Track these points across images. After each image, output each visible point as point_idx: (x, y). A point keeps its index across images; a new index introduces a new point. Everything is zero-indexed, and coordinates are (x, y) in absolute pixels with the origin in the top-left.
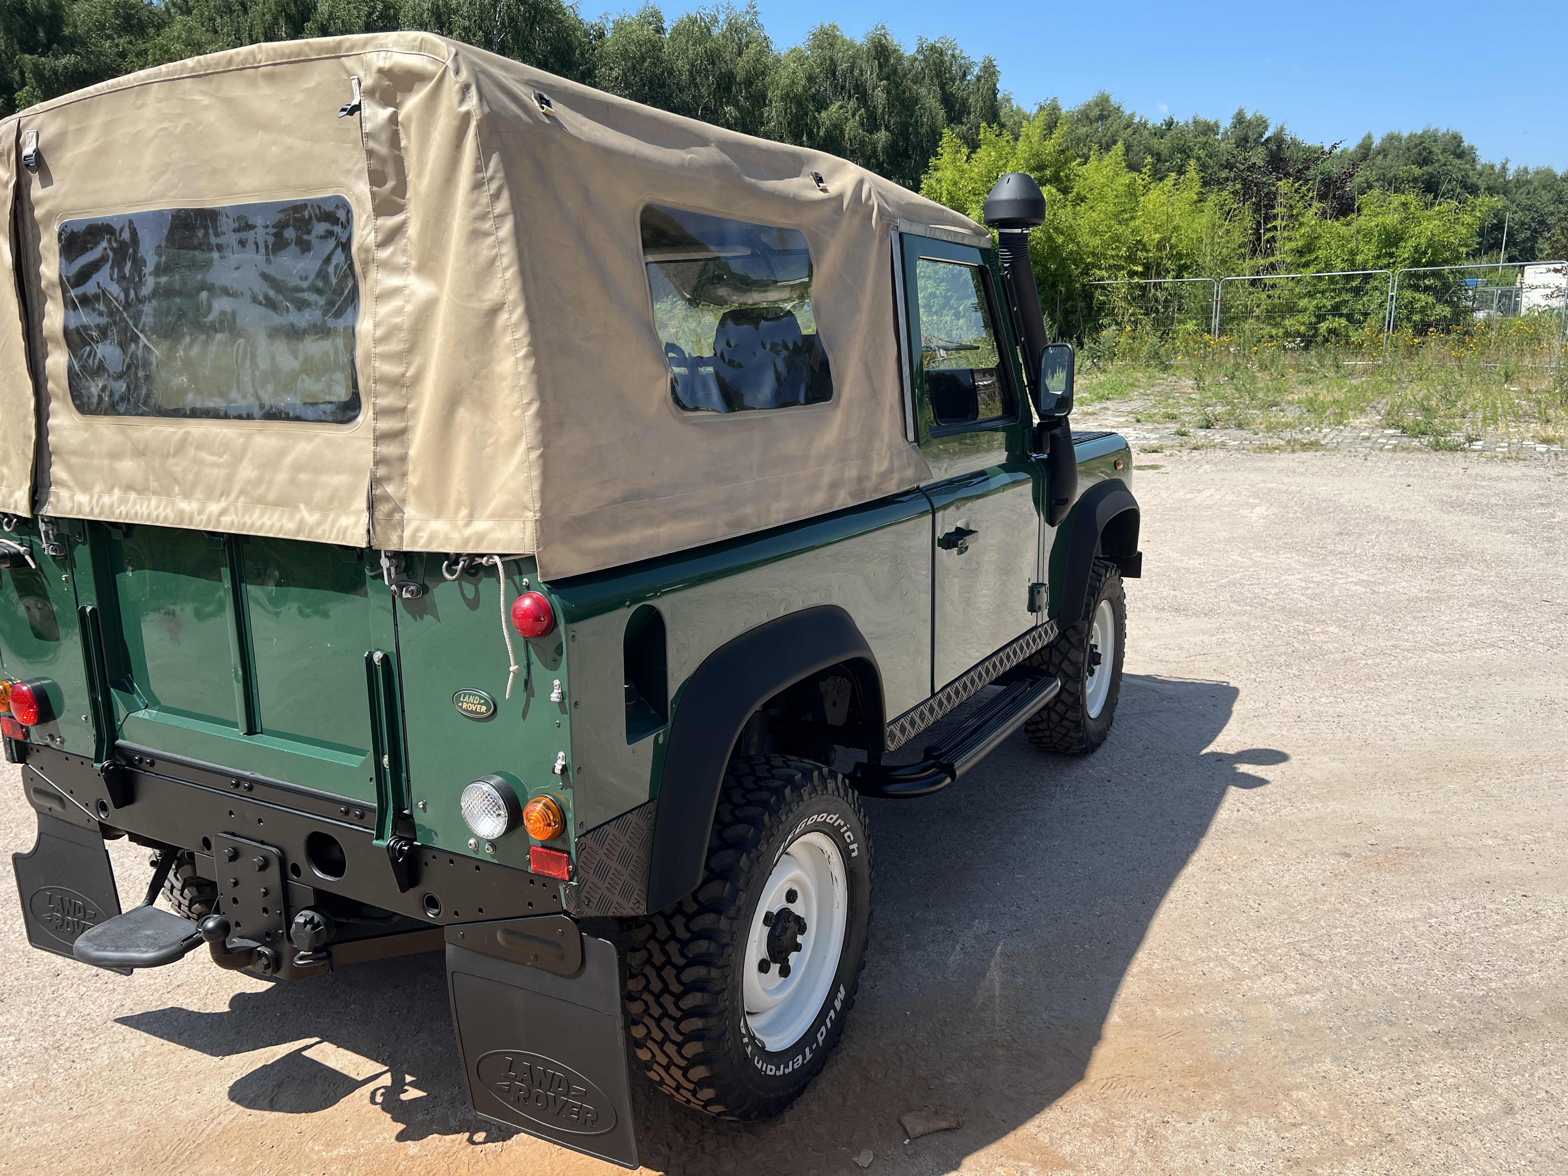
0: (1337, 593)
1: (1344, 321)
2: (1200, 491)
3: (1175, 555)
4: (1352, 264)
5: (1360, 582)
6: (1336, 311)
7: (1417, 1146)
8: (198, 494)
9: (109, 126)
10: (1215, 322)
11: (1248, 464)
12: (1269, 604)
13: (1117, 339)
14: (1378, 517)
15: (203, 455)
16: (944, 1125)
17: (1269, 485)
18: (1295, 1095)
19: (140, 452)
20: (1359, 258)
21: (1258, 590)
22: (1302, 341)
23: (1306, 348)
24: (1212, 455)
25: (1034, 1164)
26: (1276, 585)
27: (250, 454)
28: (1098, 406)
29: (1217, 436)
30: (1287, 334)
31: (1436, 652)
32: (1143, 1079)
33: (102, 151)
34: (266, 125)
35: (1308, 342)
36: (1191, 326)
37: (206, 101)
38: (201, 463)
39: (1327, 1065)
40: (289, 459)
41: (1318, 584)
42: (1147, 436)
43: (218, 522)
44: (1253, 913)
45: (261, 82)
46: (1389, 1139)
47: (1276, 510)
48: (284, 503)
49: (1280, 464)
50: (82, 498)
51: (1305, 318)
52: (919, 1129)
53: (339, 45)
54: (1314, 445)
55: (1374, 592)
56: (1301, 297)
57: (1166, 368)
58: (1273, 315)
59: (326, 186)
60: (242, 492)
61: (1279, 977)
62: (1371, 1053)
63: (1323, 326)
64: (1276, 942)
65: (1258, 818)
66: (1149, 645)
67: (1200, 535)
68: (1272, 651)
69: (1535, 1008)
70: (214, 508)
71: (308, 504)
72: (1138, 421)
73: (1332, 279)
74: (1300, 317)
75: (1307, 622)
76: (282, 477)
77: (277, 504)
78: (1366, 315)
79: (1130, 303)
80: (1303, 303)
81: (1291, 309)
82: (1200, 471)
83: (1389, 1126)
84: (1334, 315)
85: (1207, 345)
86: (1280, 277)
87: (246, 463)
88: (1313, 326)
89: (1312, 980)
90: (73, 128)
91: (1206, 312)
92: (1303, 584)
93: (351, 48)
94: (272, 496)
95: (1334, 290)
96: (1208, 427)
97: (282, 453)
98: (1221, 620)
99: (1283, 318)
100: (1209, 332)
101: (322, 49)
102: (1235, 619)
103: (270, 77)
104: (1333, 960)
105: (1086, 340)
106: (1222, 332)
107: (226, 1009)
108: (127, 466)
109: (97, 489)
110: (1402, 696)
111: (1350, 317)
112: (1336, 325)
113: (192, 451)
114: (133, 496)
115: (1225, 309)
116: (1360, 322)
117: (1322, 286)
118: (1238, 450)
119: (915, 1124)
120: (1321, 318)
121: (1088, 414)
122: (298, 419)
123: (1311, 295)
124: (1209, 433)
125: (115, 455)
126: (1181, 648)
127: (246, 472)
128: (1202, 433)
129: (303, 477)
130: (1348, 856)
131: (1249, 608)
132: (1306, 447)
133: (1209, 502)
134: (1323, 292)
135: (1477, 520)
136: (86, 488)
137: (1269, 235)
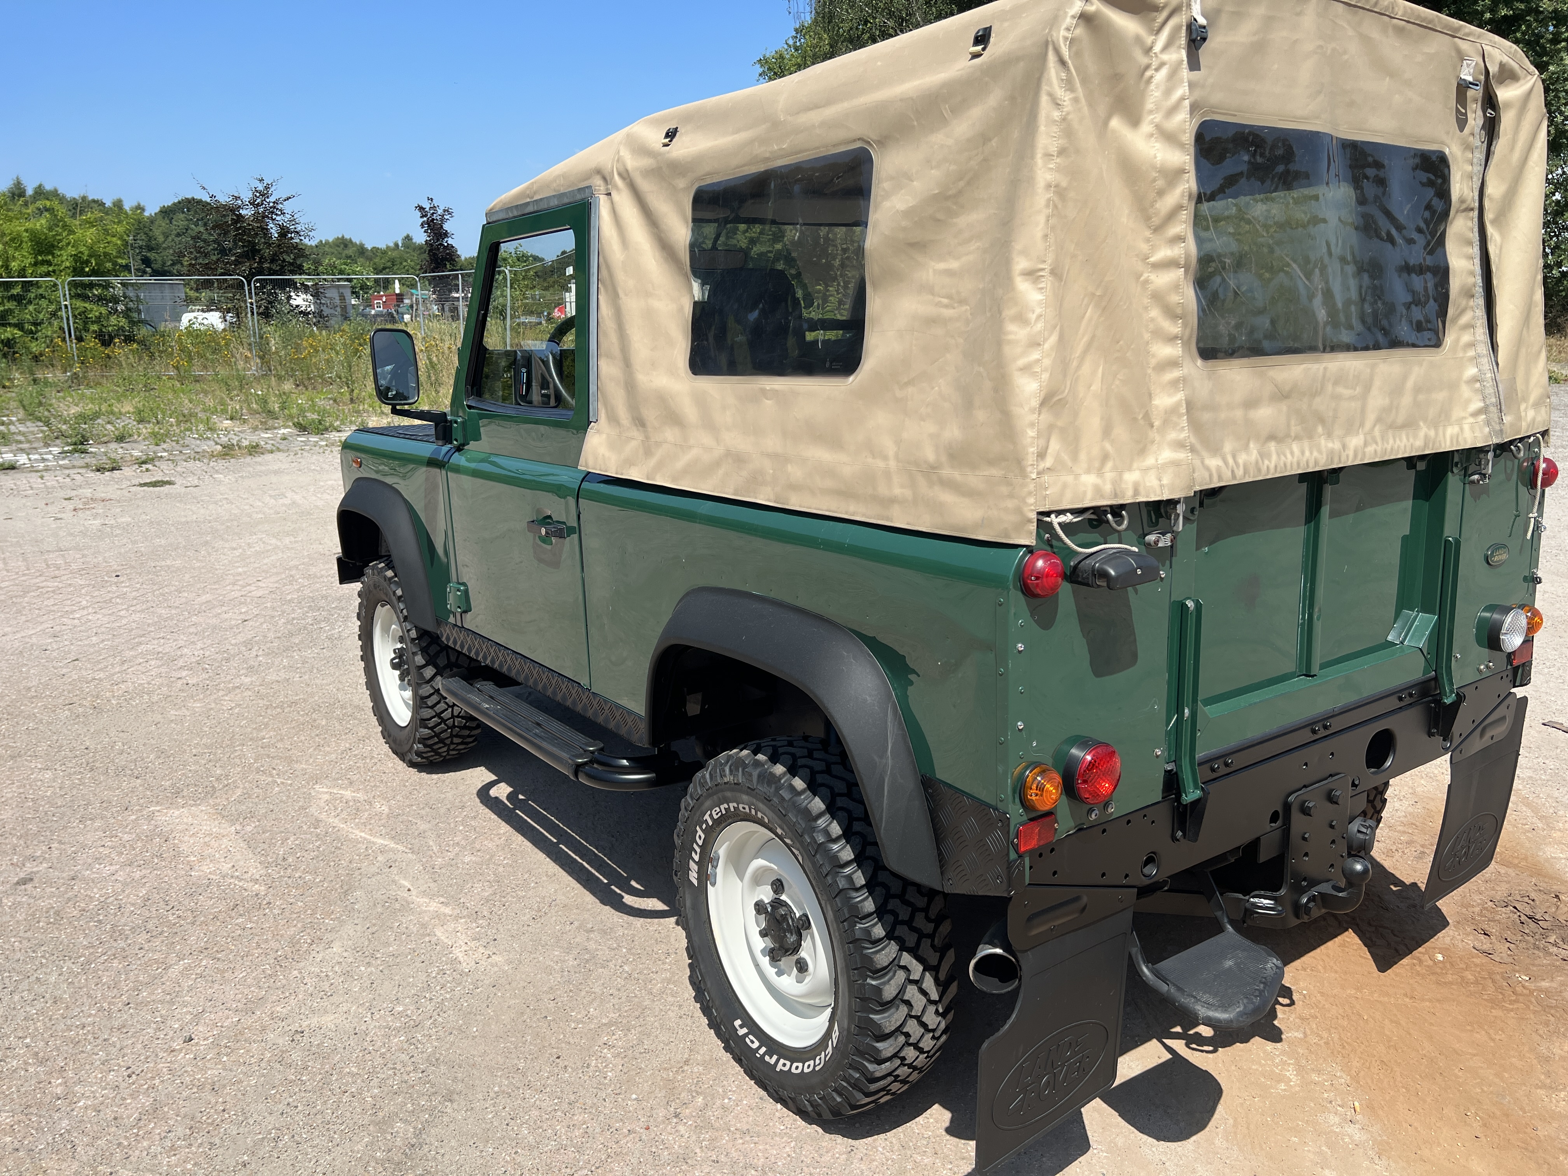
4: (7, 270)
8: (1338, 432)
9: (1269, 21)
15: (1340, 390)
19: (1282, 395)
20: (14, 265)
27: (1377, 383)
33: (1259, 48)
34: (1392, 73)
37: (1351, 32)
38: (1337, 397)
40: (1410, 384)
43: (1364, 453)
45: (1390, 31)
48: (1409, 425)
50: (1214, 463)
53: (1458, 27)
59: (1433, 142)
60: (1379, 420)
70: (1355, 441)
71: (1425, 420)
76: (1406, 400)
77: (1403, 426)
87: (1375, 391)
90: (1229, 8)
93: (1468, 34)
94: (1400, 420)
97: (1405, 378)
101: (1447, 26)
103: (1399, 31)
108: (1265, 414)
109: (1228, 447)
111: (20, 327)
113: (1329, 387)
114: (1272, 446)
116: (33, 332)
122: (1414, 346)
125: (1250, 404)
127: (1377, 401)
129: (1421, 397)
136: (1215, 450)
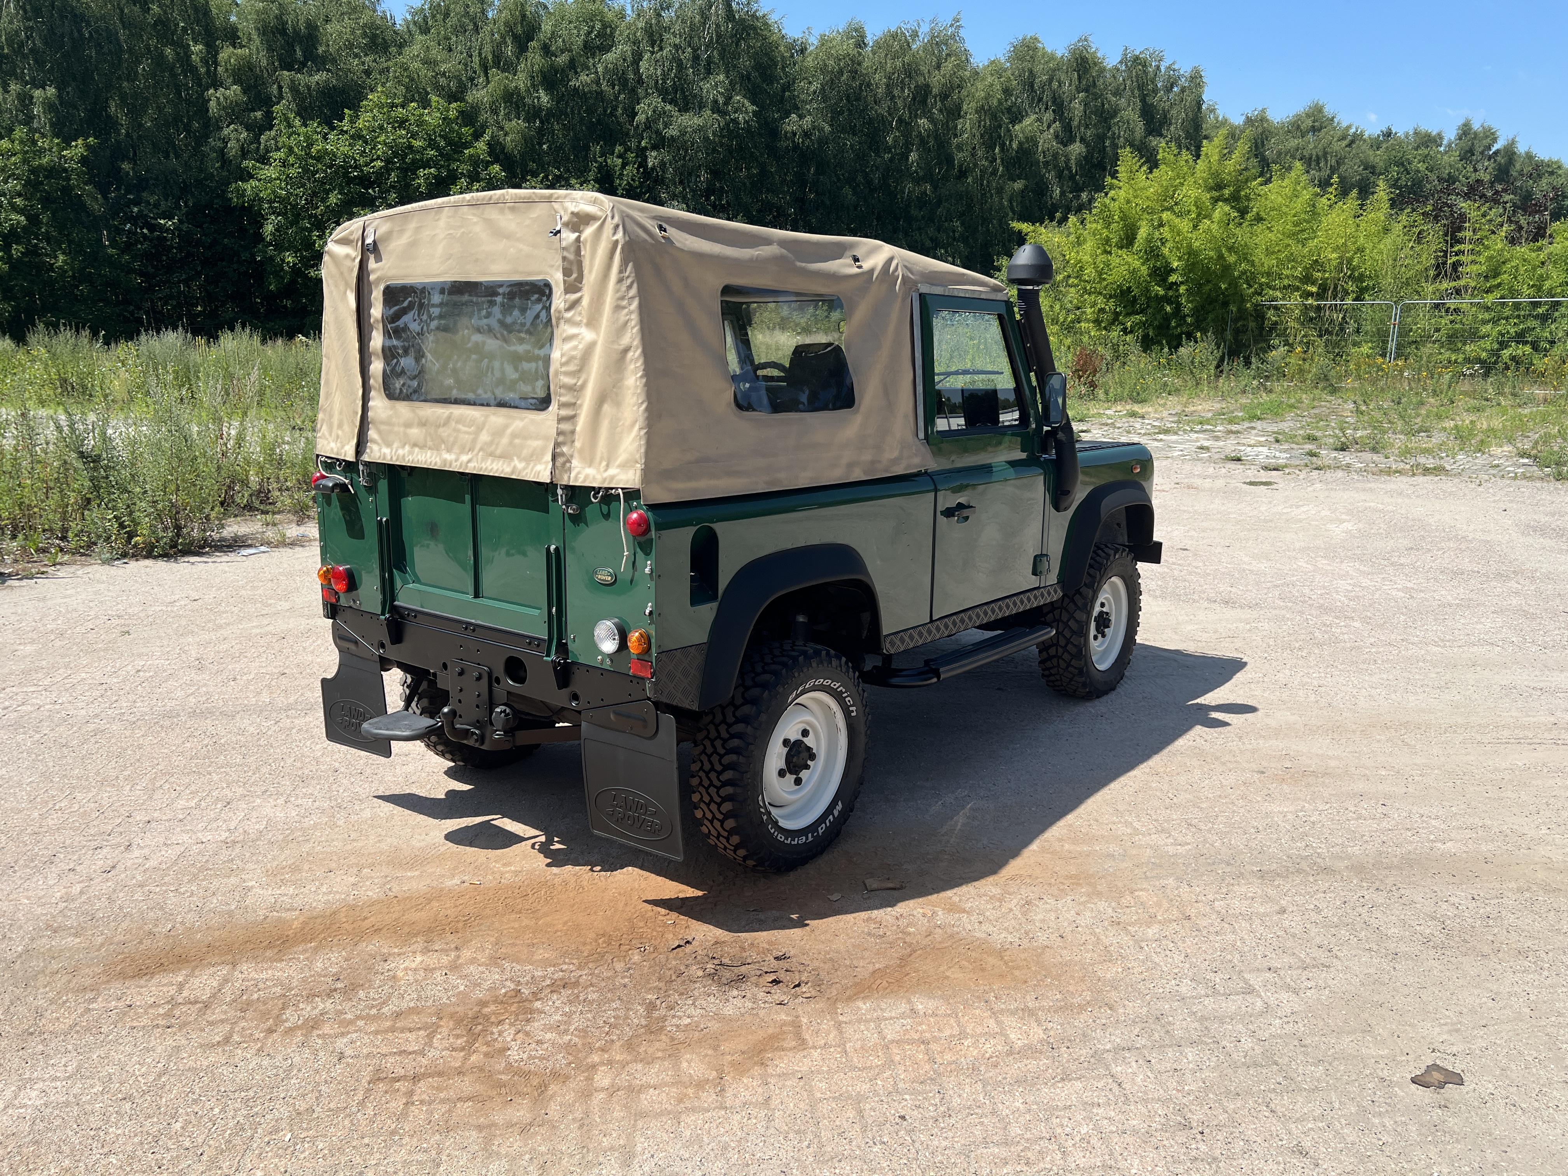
0: (1377, 596)
1: (1528, 349)
2: (1298, 507)
3: (1246, 559)
4: (1539, 288)
5: (1406, 590)
6: (1520, 338)
7: (1203, 922)
8: (456, 450)
9: (418, 230)
10: (1392, 345)
11: (1358, 485)
12: (1310, 602)
13: (1288, 360)
14: (1456, 536)
15: (460, 427)
16: (891, 885)
17: (1367, 504)
18: (1137, 893)
19: (423, 424)
20: (1547, 285)
21: (1306, 591)
22: (1482, 368)
23: (1486, 375)
24: (1329, 475)
25: (944, 909)
26: (1324, 587)
27: (487, 427)
28: (1247, 424)
29: (1346, 458)
30: (1467, 360)
31: (1439, 646)
32: (1037, 878)
33: (413, 244)
34: (508, 236)
35: (1488, 368)
36: (1365, 349)
37: (475, 219)
38: (458, 431)
39: (1171, 881)
40: (509, 431)
41: (1364, 588)
42: (1278, 454)
43: (466, 467)
44: (1168, 800)
45: (507, 211)
46: (1189, 918)
47: (1361, 526)
48: (505, 456)
49: (1390, 486)
50: (386, 451)
51: (1487, 344)
52: (875, 886)
53: (551, 195)
54: (1439, 470)
55: (1412, 597)
56: (1484, 322)
57: (1334, 390)
58: (1453, 340)
59: (540, 273)
60: (481, 449)
61: (1163, 836)
62: (1205, 878)
63: (1506, 353)
64: (1175, 817)
65: (1207, 746)
66: (1189, 628)
67: (1279, 544)
68: (1292, 638)
69: (1341, 865)
70: (464, 458)
71: (518, 457)
72: (1277, 441)
73: (1517, 306)
74: (1482, 343)
75: (1337, 617)
76: (505, 441)
77: (500, 457)
78: (1552, 343)
79: (1302, 324)
80: (1485, 329)
81: (1474, 335)
82: (1310, 489)
83: (1192, 912)
84: (1518, 342)
85: (1379, 368)
86: (1464, 303)
87: (484, 432)
88: (1496, 353)
89: (1189, 839)
90: (396, 229)
91: (1382, 337)
92: (1350, 588)
93: (558, 198)
94: (498, 452)
95: (1518, 317)
96: (1343, 450)
97: (506, 427)
98: (1262, 612)
99: (1465, 344)
100: (1383, 355)
101: (542, 197)
102: (1274, 612)
103: (512, 209)
104: (1209, 831)
105: (1253, 360)
106: (1398, 356)
107: (443, 797)
108: (415, 432)
109: (395, 445)
110: (1385, 676)
111: (1535, 347)
112: (1520, 352)
113: (453, 424)
114: (416, 450)
115: (1404, 332)
116: (1545, 350)
117: (1507, 312)
118: (1359, 471)
119: (872, 883)
120: (1503, 345)
121: (1232, 432)
122: (516, 407)
123: (1495, 321)
124: (1340, 455)
125: (408, 425)
126: (1216, 632)
127: (484, 437)
128: (1334, 454)
129: (517, 441)
130: (1263, 773)
131: (1290, 604)
132: (1427, 471)
133: (1303, 516)
134: (1507, 318)
135: (1547, 542)
136: (389, 445)
137: (1454, 259)
